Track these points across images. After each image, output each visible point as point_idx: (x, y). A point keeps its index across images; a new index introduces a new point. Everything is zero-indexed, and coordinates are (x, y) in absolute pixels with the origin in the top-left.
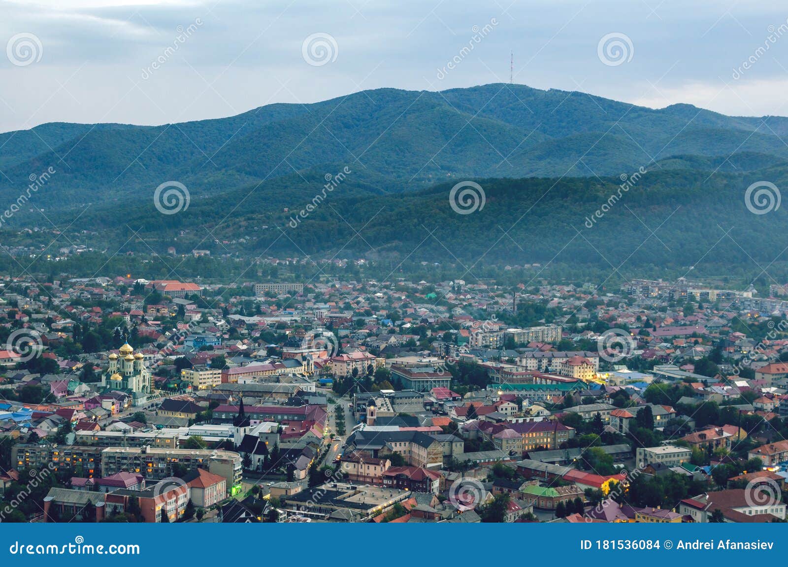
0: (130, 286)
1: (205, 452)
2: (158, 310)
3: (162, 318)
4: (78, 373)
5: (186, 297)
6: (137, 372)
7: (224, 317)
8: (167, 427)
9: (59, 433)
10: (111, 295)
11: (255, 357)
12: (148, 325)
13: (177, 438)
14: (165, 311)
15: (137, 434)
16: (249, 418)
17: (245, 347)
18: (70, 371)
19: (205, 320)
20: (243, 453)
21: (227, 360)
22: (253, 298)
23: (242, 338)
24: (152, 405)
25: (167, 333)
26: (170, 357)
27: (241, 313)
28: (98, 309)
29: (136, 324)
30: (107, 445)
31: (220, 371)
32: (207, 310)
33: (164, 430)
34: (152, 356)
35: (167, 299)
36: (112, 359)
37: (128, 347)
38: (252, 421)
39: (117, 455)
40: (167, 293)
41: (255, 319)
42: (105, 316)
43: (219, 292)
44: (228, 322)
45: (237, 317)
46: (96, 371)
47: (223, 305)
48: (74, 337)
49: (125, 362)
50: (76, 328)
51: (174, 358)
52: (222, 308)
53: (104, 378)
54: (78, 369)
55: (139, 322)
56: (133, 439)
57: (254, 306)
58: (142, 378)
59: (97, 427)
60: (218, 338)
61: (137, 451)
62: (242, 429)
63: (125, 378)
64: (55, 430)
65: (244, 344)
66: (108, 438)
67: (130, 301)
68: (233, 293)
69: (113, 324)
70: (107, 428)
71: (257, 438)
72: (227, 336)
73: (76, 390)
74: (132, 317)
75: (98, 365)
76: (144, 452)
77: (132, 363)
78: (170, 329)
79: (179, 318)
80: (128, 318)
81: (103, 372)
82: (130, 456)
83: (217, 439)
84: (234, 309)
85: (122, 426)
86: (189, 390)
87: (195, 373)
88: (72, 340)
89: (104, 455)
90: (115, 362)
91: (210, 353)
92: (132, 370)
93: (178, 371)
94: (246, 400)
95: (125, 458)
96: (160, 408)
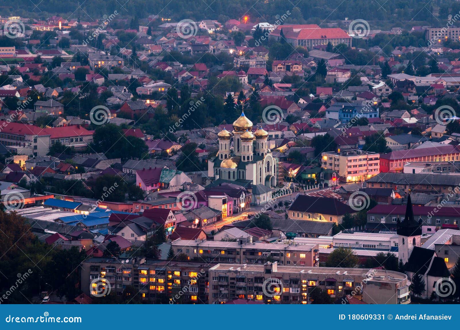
0: (248, 33)
1: (357, 271)
2: (288, 68)
3: (293, 80)
4: (175, 157)
5: (329, 48)
6: (258, 157)
7: (384, 77)
8: (301, 235)
9: (147, 243)
10: (221, 46)
11: (429, 134)
12: (273, 89)
13: (316, 251)
14: (298, 68)
15: (259, 246)
16: (420, 223)
17: (414, 120)
18: (164, 156)
19: (354, 82)
20: (412, 274)
21: (388, 140)
22: (426, 50)
23: (409, 107)
24: (280, 204)
25: (301, 101)
26: (306, 135)
27: (409, 71)
28: (202, 67)
29: (258, 88)
30: (216, 261)
31: (378, 156)
32: (358, 68)
33: (297, 240)
34: (279, 133)
35: (301, 51)
36: (223, 138)
37: (245, 121)
38: (424, 228)
39: (230, 275)
40: (301, 42)
41: (429, 80)
42: (212, 76)
43: (377, 41)
44: (389, 83)
45: (402, 77)
46: (200, 155)
47: (382, 59)
48: (169, 106)
49: (241, 141)
50: (171, 93)
51: (310, 136)
52: (381, 64)
53: (211, 165)
54: (174, 152)
55: (261, 84)
56: (253, 252)
57: (427, 60)
58: (265, 166)
59: (202, 235)
60: (374, 107)
61: (257, 269)
62: (410, 240)
63: (242, 165)
64: (143, 238)
65: (412, 116)
66: (218, 250)
67: (248, 55)
68: (397, 43)
69: (223, 88)
70: (216, 237)
71: (431, 252)
72: (387, 105)
73: (172, 182)
74: (253, 77)
75: (202, 147)
76: (269, 271)
77: (251, 144)
78: (305, 96)
79: (319, 79)
80: (245, 79)
81: (209, 157)
82: (249, 277)
83: (373, 253)
84: (398, 66)
85: (238, 233)
86: (333, 182)
87: (342, 158)
88: (165, 111)
89: (212, 275)
90: (227, 142)
91: (363, 129)
92: (251, 154)
93: (318, 155)
94: (414, 198)
95: (242, 280)
96: (292, 209)
